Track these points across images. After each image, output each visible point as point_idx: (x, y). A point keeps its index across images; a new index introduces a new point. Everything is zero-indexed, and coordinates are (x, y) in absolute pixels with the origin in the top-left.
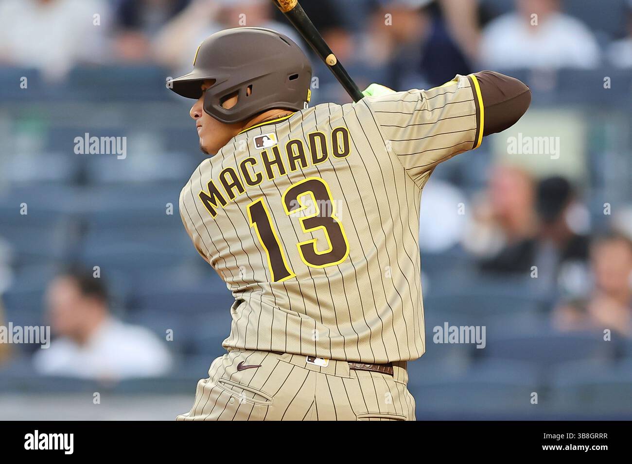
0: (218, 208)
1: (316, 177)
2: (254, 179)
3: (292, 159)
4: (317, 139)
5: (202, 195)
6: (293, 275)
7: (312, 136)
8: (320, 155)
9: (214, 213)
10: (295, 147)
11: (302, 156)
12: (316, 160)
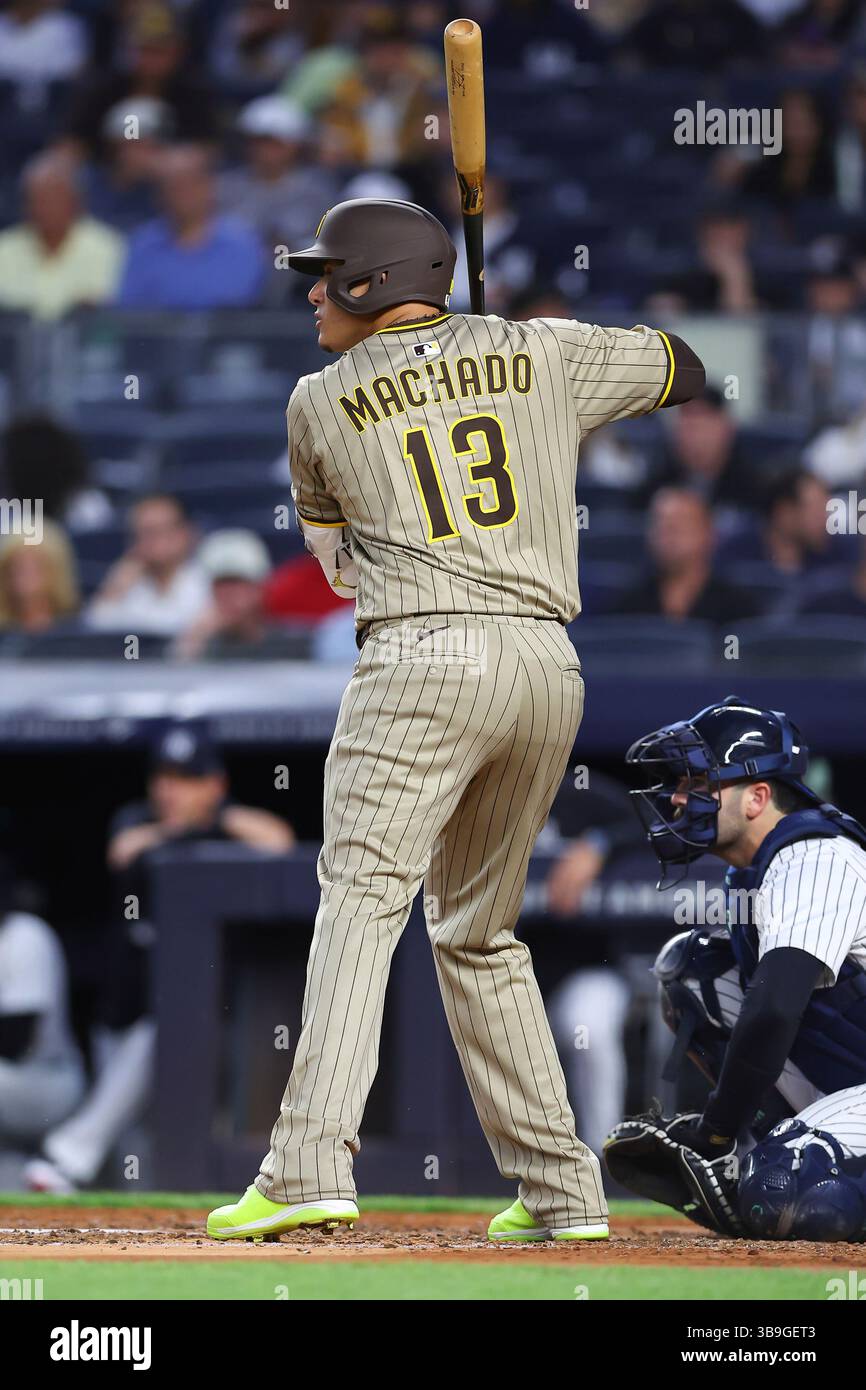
0: (367, 422)
1: (490, 415)
2: (417, 398)
3: (463, 382)
4: (495, 363)
5: (344, 401)
6: (456, 534)
7: (489, 359)
8: (497, 384)
9: (360, 428)
10: (467, 366)
11: (475, 380)
12: (492, 390)
